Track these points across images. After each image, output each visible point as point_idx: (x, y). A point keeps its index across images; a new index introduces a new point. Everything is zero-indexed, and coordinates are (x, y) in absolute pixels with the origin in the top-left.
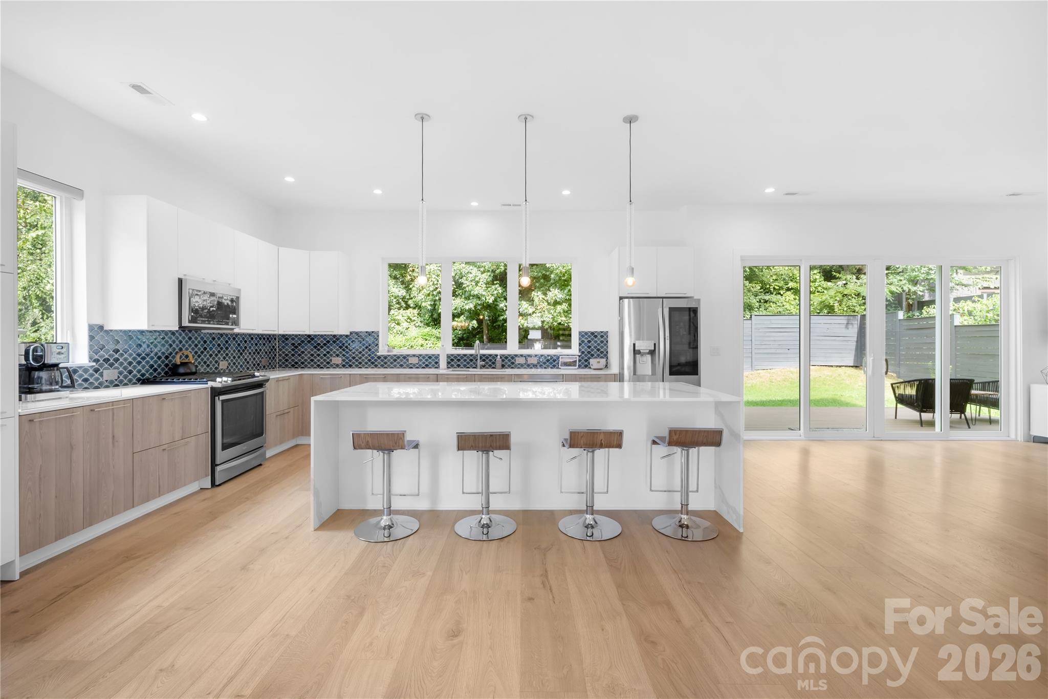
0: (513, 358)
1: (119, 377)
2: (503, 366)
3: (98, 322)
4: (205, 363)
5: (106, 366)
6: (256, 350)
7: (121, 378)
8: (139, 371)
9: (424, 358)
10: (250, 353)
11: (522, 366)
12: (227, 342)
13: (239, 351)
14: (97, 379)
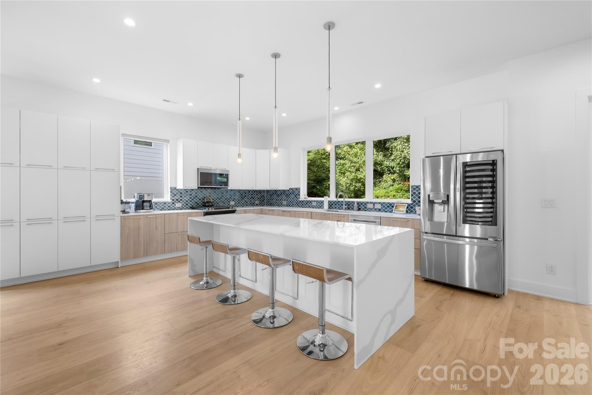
0: (365, 204)
1: (182, 206)
2: (359, 209)
3: (174, 186)
4: (223, 202)
5: (177, 202)
6: (252, 197)
7: (183, 206)
8: (191, 204)
9: (319, 202)
10: (248, 198)
11: (371, 209)
12: (234, 193)
13: (241, 197)
14: (174, 206)
